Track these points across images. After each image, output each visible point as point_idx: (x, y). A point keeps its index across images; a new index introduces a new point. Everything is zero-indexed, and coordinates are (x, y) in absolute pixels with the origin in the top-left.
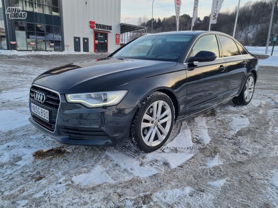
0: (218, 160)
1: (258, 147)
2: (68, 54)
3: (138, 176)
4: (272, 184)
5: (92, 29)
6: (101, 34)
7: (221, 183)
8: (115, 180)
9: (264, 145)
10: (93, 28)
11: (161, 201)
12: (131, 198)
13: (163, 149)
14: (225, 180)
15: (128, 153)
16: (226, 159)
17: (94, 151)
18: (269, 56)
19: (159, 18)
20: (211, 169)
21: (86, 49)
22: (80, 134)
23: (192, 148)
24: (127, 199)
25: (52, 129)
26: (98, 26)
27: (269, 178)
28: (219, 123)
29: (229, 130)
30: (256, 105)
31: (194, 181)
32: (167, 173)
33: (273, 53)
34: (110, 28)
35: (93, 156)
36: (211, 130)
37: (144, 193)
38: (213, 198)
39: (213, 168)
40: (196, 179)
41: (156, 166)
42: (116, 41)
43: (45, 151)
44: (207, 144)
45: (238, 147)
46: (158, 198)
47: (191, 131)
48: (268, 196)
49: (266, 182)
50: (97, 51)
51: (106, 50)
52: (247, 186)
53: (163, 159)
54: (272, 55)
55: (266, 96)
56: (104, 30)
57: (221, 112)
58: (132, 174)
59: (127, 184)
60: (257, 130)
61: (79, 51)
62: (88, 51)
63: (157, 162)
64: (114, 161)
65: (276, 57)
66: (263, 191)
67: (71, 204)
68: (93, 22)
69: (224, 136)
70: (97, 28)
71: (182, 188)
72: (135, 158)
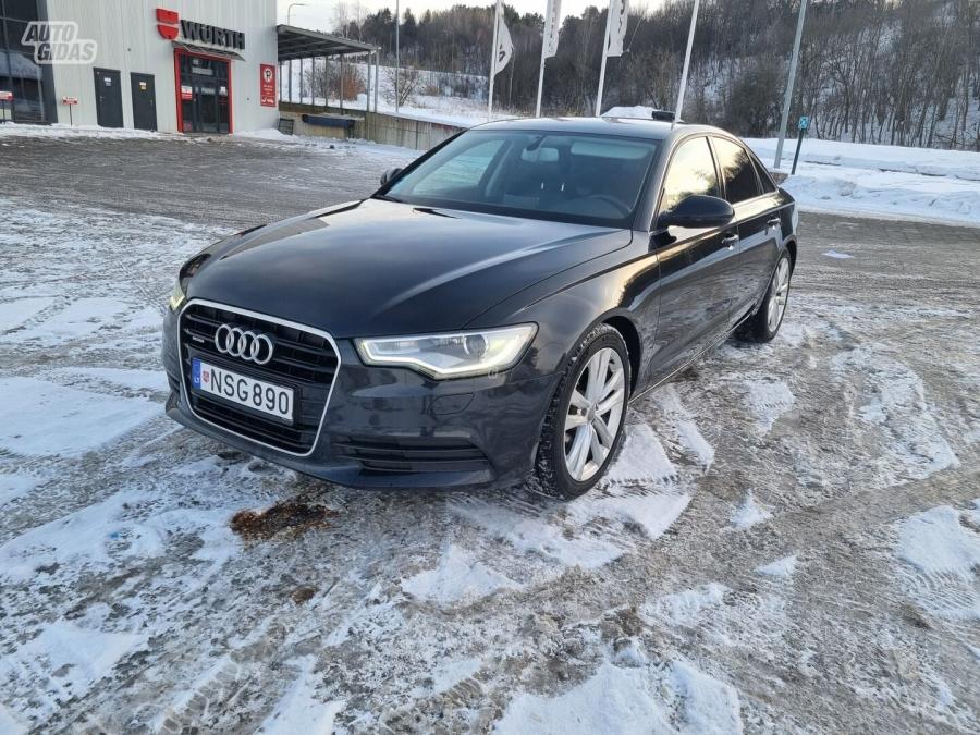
0: (756, 507)
1: (839, 465)
2: (72, 135)
3: (578, 566)
4: (903, 560)
5: (167, 42)
6: (205, 62)
7: (786, 566)
8: (521, 581)
9: (850, 459)
10: (170, 38)
11: (666, 624)
12: (591, 622)
13: (603, 485)
14: (794, 557)
15: (513, 504)
16: (774, 504)
17: (411, 503)
18: (786, 176)
19: (408, 10)
20: (749, 532)
21: (146, 118)
22: (403, 458)
23: (676, 479)
24: (580, 626)
25: (301, 444)
26: (191, 29)
27: (891, 545)
28: (716, 400)
29: (751, 421)
30: (796, 342)
31: (718, 566)
32: (646, 552)
33: (798, 164)
34: (238, 40)
35: (419, 520)
36: (706, 425)
37: (615, 609)
38: (783, 604)
39: (753, 528)
40: (723, 561)
41: (609, 536)
42: (263, 92)
43: (259, 512)
44: (713, 466)
45: (791, 467)
46: (654, 616)
47: (655, 429)
48: (903, 588)
49: (888, 555)
50: (187, 126)
51: (224, 125)
52: (849, 568)
53: (619, 517)
54: (793, 172)
55: (811, 311)
56: (216, 47)
57: (708, 366)
58: (556, 561)
59: (558, 589)
60: (820, 418)
61: (119, 123)
62: (153, 126)
63: (606, 525)
64: (485, 529)
65: (808, 178)
66: (890, 577)
67: (443, 652)
68: (169, 13)
69: (746, 440)
70: (186, 37)
71: (698, 586)
72: (538, 516)
